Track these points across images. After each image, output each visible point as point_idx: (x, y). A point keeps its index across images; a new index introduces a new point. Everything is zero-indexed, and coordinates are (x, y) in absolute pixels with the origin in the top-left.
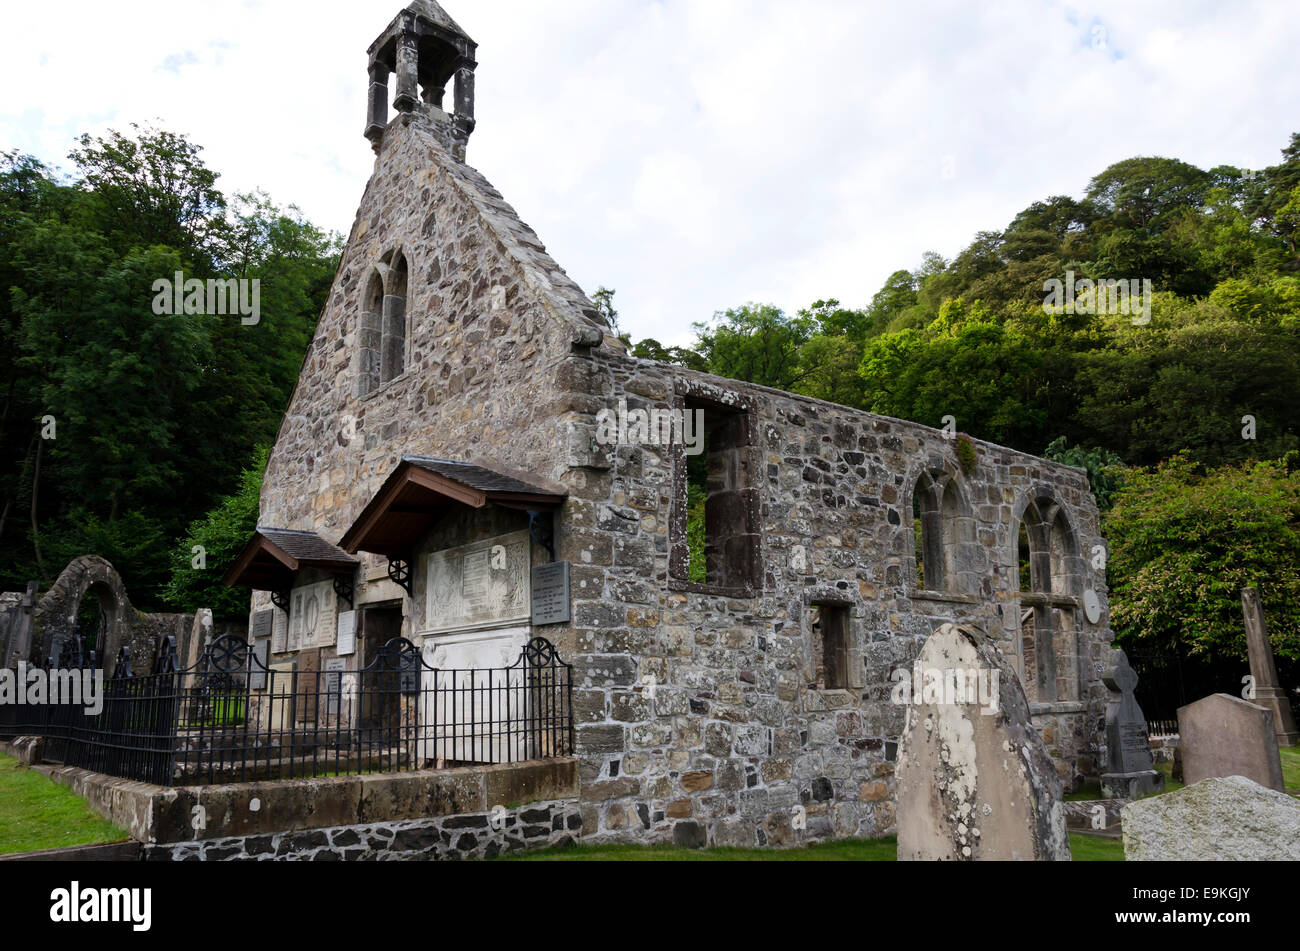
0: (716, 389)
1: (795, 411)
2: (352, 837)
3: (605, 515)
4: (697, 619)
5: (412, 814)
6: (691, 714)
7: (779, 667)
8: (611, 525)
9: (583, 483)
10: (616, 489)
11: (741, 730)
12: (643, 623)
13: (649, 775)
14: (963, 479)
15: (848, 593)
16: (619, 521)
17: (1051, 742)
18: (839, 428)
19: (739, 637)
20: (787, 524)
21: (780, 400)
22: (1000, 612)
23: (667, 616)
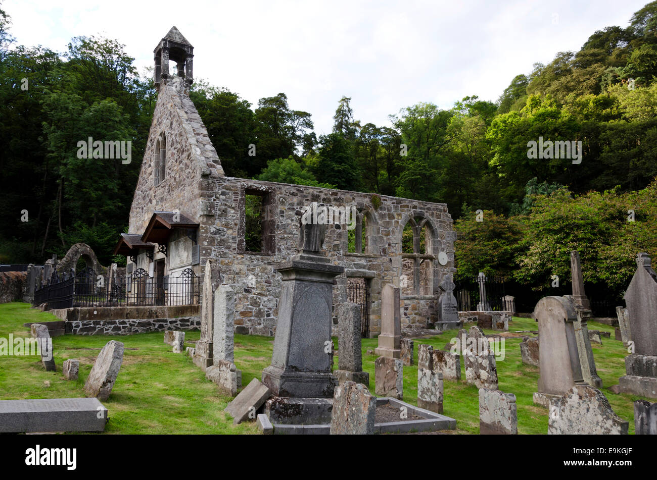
0: (257, 185)
1: (293, 190)
2: (124, 323)
3: (213, 230)
4: (248, 263)
5: (143, 317)
6: (244, 293)
8: (215, 233)
9: (205, 220)
10: (217, 221)
11: (265, 299)
12: (227, 264)
14: (374, 211)
16: (218, 232)
17: (416, 310)
18: (313, 195)
19: (265, 269)
20: (287, 231)
21: (287, 187)
22: (391, 260)
23: (236, 262)
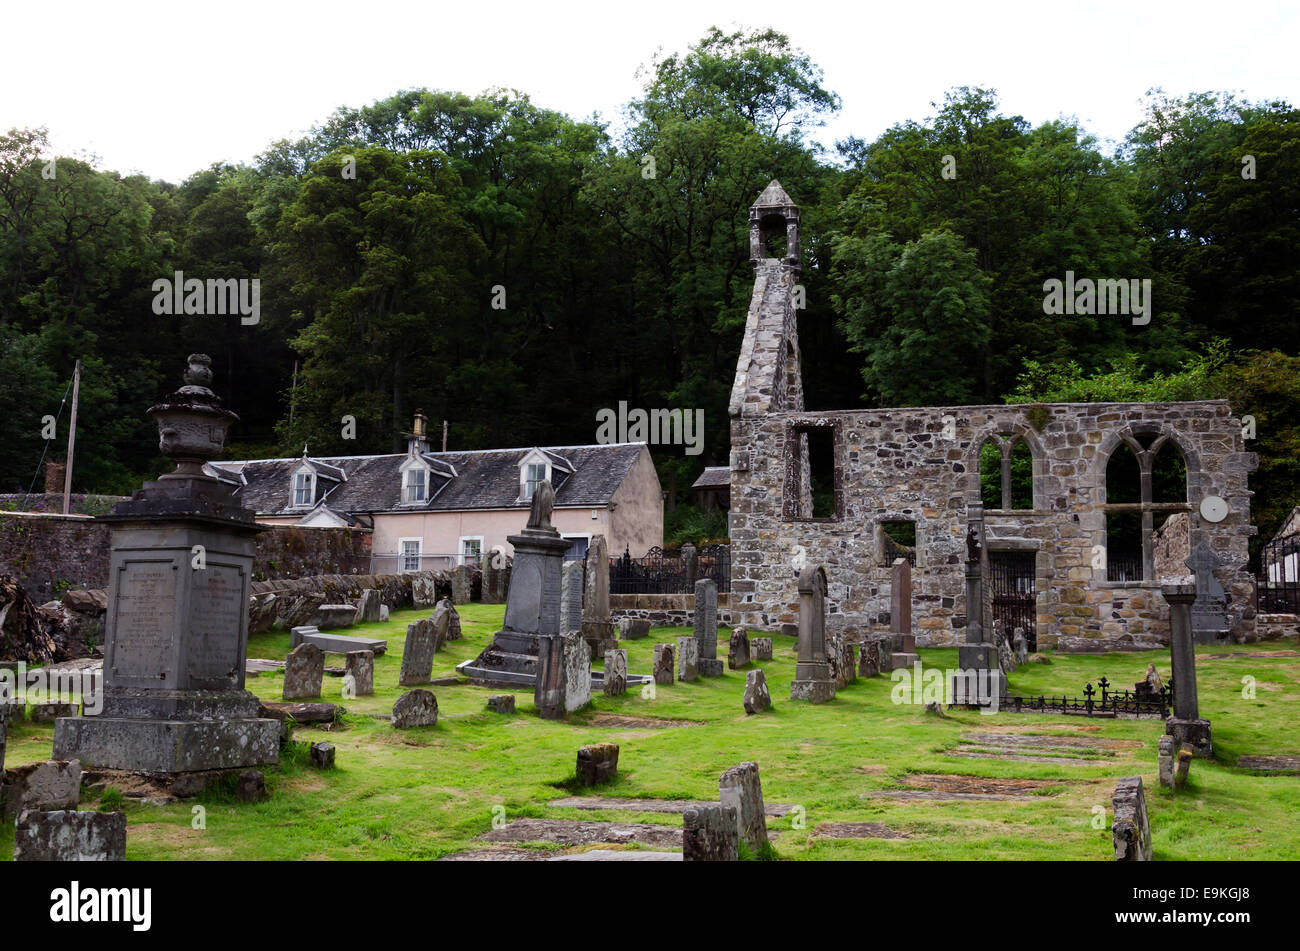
0: (812, 419)
1: (874, 418)
2: (635, 613)
3: (747, 490)
4: (799, 534)
5: (656, 608)
7: (856, 556)
8: (750, 495)
9: (736, 477)
10: (754, 478)
12: (768, 537)
13: (769, 603)
14: (1036, 434)
15: (912, 516)
16: (754, 492)
17: (1143, 608)
18: (909, 422)
19: (828, 542)
20: (864, 483)
21: (862, 415)
22: (1076, 518)
23: (781, 533)
